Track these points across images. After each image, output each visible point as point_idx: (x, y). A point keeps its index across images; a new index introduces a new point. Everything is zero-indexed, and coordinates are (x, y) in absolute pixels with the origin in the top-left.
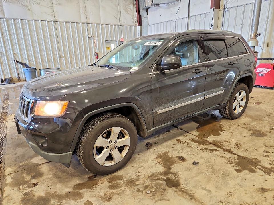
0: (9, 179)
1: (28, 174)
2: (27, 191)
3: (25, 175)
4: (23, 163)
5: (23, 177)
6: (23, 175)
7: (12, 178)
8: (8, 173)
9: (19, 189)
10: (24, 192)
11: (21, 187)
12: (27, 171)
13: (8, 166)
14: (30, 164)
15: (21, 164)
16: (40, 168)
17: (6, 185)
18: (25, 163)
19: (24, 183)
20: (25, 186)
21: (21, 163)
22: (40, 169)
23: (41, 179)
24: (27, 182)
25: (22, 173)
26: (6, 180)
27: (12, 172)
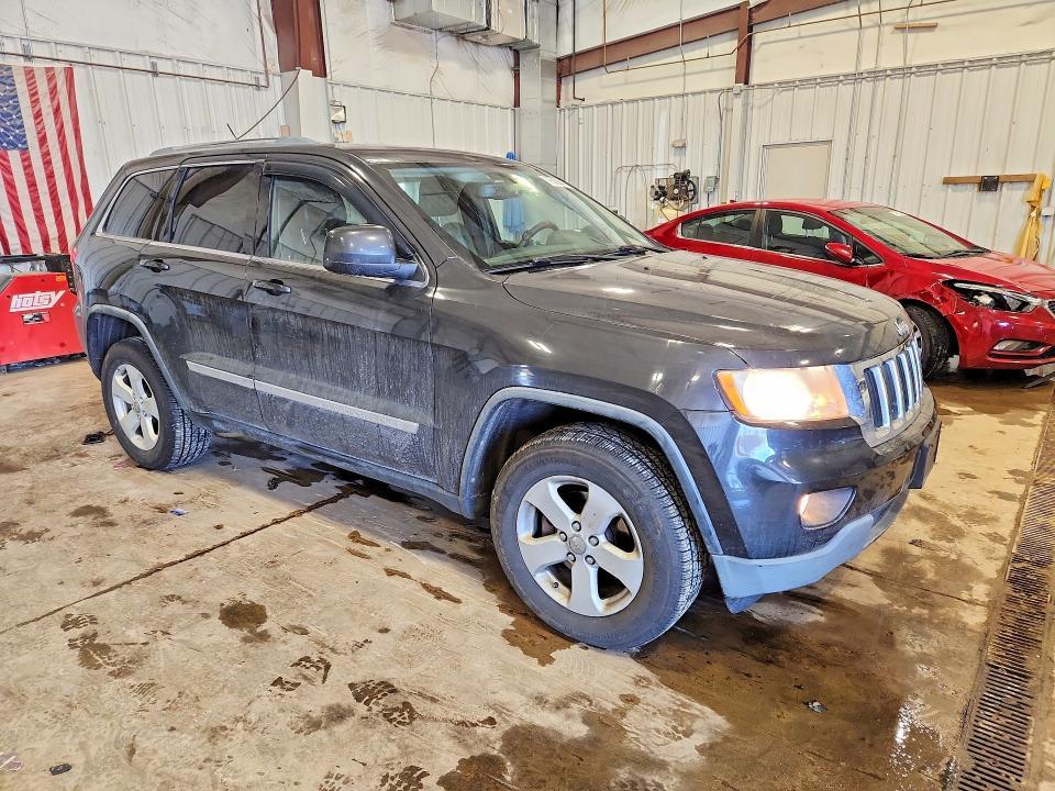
0: (980, 591)
1: (920, 573)
2: (943, 543)
3: (930, 576)
4: (916, 611)
5: (936, 573)
6: (934, 579)
7: (970, 589)
8: (978, 608)
9: (959, 555)
10: (952, 545)
11: (953, 557)
12: (917, 579)
13: (969, 634)
14: (896, 595)
15: (925, 611)
16: (880, 566)
17: (989, 582)
18: (910, 607)
19: (942, 561)
20: (942, 554)
21: (920, 616)
22: (881, 563)
23: (896, 544)
24: (933, 558)
25: (936, 584)
26: (988, 595)
27: (966, 605)
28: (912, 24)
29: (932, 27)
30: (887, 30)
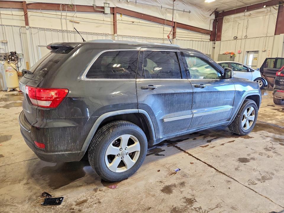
28: (74, 21)
29: (78, 23)
30: (68, 21)
